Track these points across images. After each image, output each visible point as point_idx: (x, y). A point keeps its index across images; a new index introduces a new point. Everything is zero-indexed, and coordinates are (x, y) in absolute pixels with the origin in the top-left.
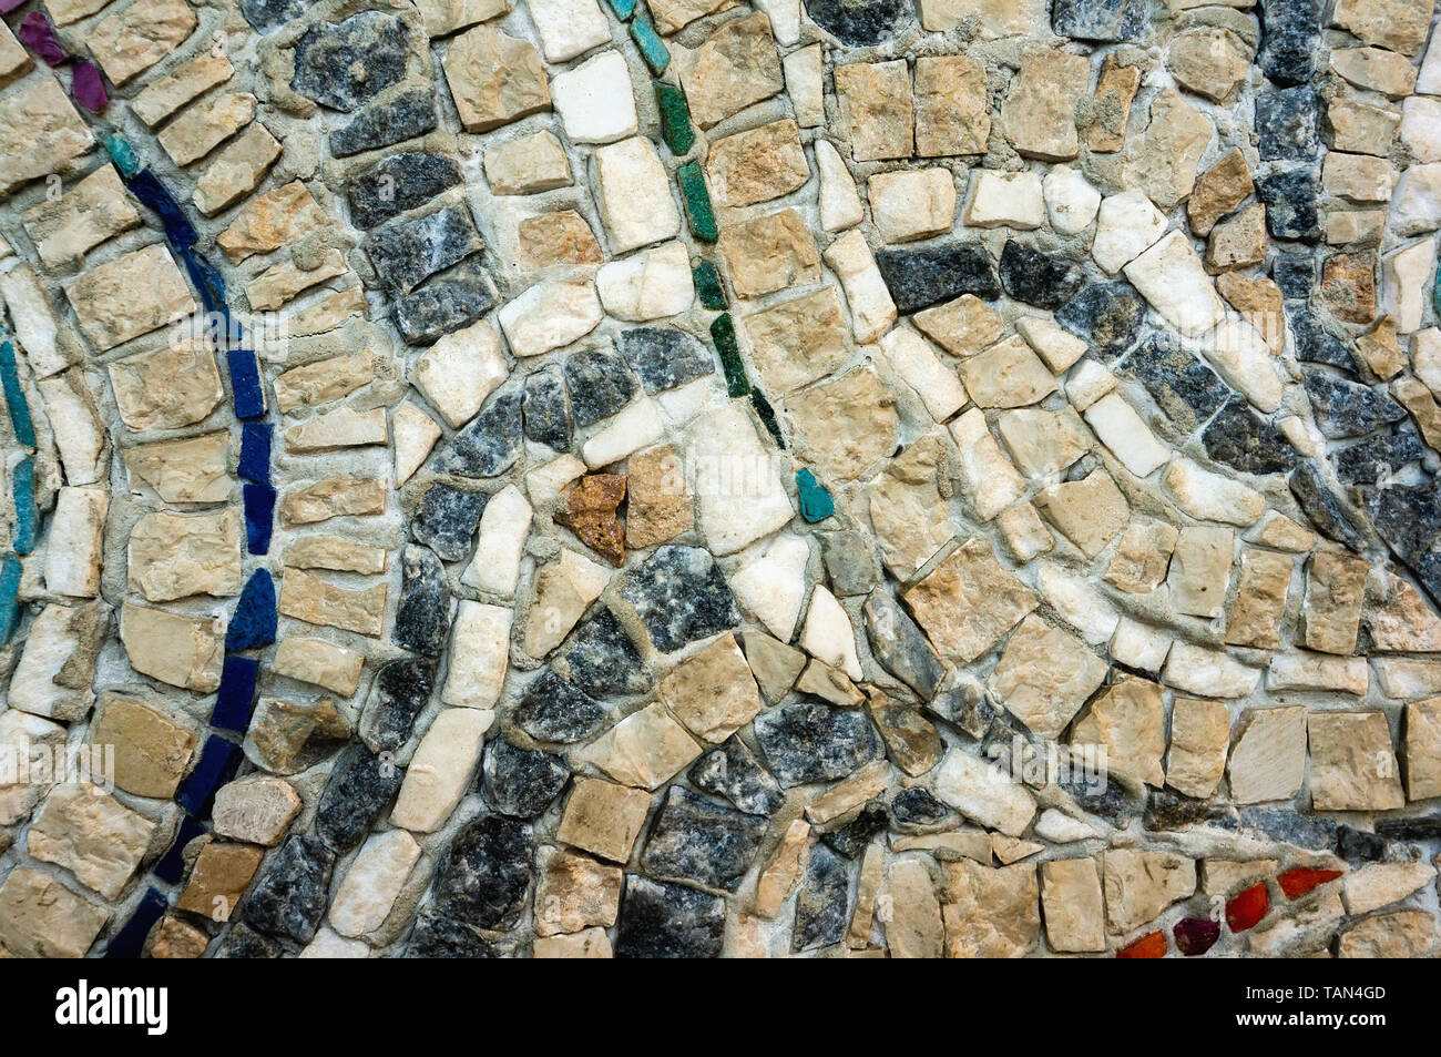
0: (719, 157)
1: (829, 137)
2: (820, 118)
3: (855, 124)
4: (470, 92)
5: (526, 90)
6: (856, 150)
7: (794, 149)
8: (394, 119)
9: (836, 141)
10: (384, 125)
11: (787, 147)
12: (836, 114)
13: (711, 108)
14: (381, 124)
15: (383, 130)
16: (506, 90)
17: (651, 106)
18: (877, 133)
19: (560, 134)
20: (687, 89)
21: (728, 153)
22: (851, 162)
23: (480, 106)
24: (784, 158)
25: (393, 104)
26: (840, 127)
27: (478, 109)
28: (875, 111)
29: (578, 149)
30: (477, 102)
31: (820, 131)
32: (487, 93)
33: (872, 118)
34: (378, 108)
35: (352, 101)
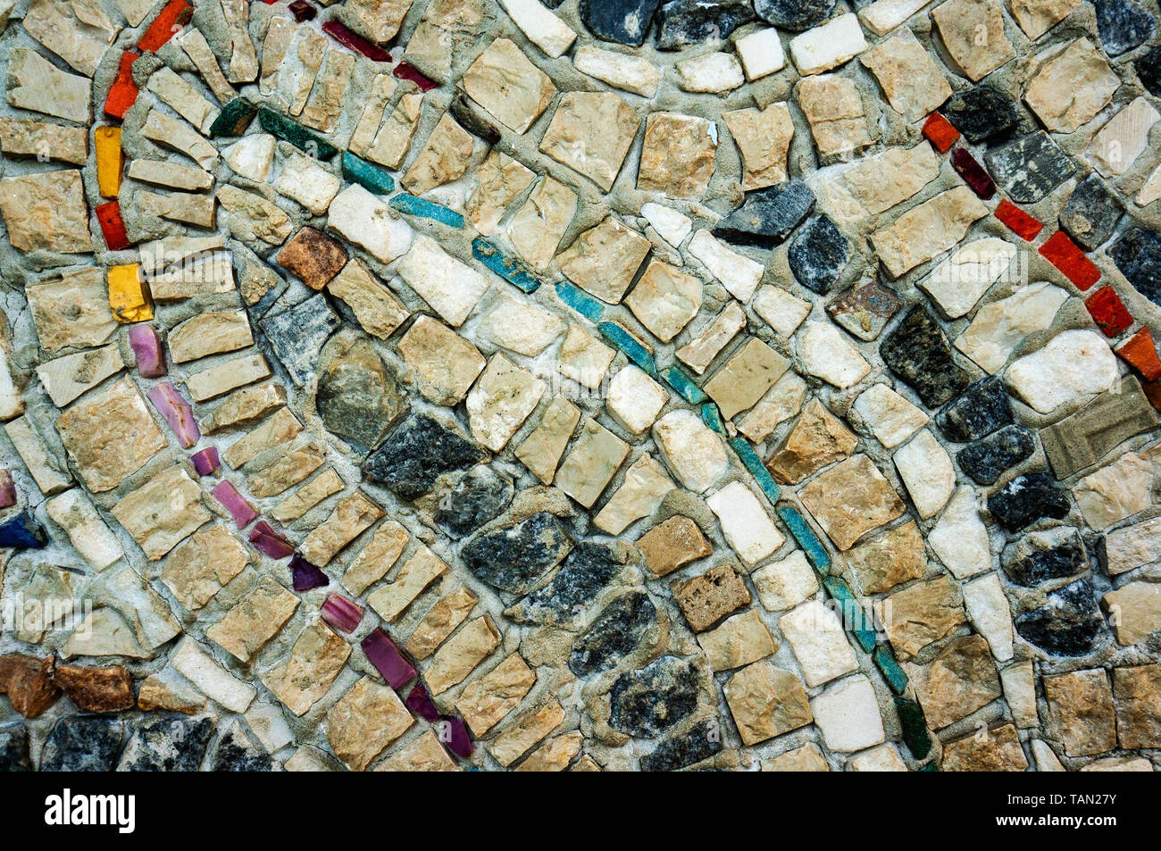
0: (952, 756)
1: (1043, 738)
2: (1035, 722)
3: (1065, 726)
4: (750, 720)
5: (793, 714)
6: (1068, 748)
7: (1014, 746)
8: (690, 746)
9: (1051, 742)
10: (683, 752)
11: (1008, 746)
12: (1049, 719)
13: (943, 716)
14: (680, 751)
15: (683, 755)
16: (777, 714)
17: (895, 721)
18: (1084, 733)
19: (820, 743)
20: (922, 703)
21: (959, 754)
22: (1064, 758)
23: (757, 730)
24: (1006, 755)
25: (689, 734)
26: (1053, 729)
27: (756, 732)
28: (1081, 715)
29: (836, 756)
30: (755, 727)
31: (1035, 731)
32: (763, 720)
33: (1079, 720)
34: (677, 738)
35: (657, 731)
